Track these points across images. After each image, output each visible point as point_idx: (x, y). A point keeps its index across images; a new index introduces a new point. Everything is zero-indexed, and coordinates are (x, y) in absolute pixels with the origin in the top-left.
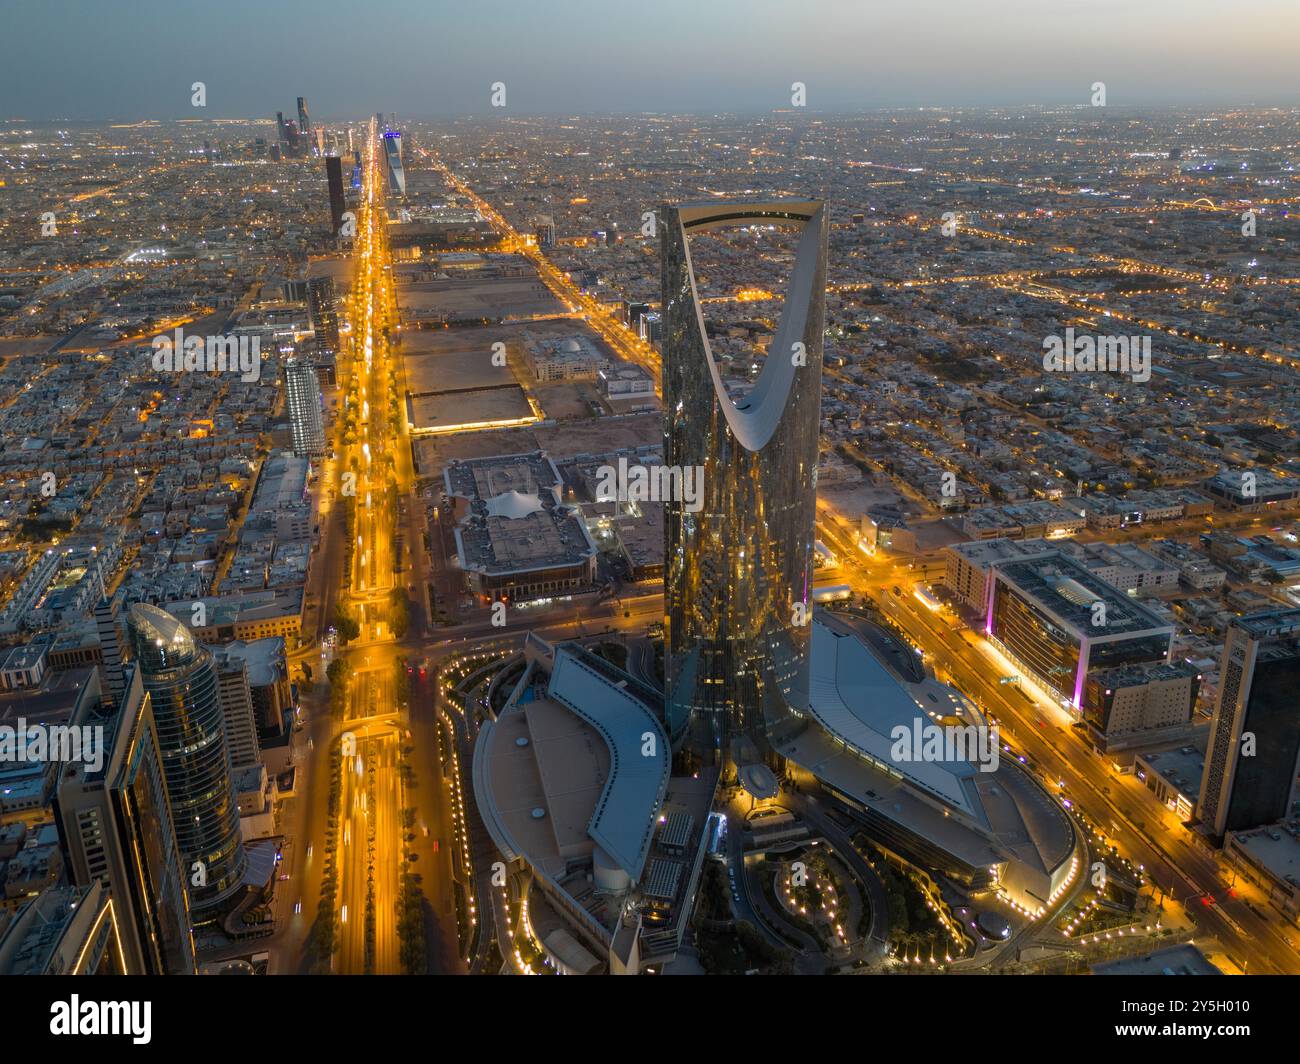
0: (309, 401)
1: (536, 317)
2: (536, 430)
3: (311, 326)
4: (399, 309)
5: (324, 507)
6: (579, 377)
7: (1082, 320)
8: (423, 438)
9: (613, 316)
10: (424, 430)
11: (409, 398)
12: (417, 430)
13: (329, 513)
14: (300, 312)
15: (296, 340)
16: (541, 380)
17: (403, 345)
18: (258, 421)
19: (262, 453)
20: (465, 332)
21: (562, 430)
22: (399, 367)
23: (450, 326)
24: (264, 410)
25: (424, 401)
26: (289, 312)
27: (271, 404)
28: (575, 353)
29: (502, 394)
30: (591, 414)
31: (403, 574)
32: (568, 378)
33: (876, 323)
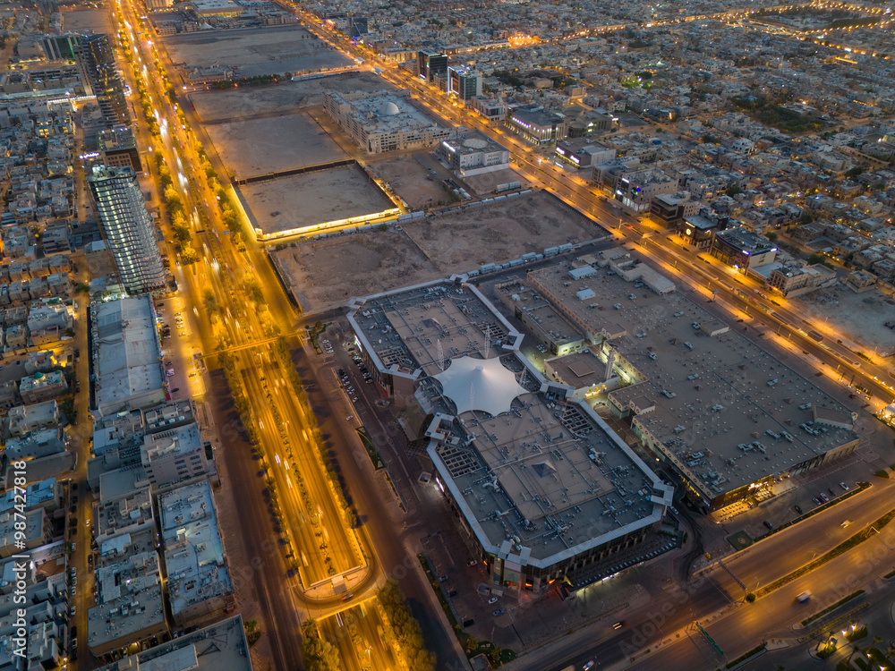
0: (134, 224)
1: (324, 71)
2: (404, 225)
3: (88, 90)
4: (176, 65)
5: (197, 386)
6: (413, 146)
7: (839, 58)
8: (279, 248)
9: (402, 67)
10: (274, 235)
11: (235, 184)
12: (268, 236)
13: (206, 395)
14: (70, 73)
15: (75, 109)
16: (373, 153)
17: (199, 112)
18: (61, 234)
19: (80, 288)
20: (258, 91)
21: (434, 224)
22: (205, 140)
23: (240, 85)
24: (63, 214)
25: (255, 188)
26: (56, 73)
27: (70, 202)
28: (397, 115)
29: (340, 174)
30: (456, 199)
31: (365, 527)
32: (402, 148)
33: (660, 68)
